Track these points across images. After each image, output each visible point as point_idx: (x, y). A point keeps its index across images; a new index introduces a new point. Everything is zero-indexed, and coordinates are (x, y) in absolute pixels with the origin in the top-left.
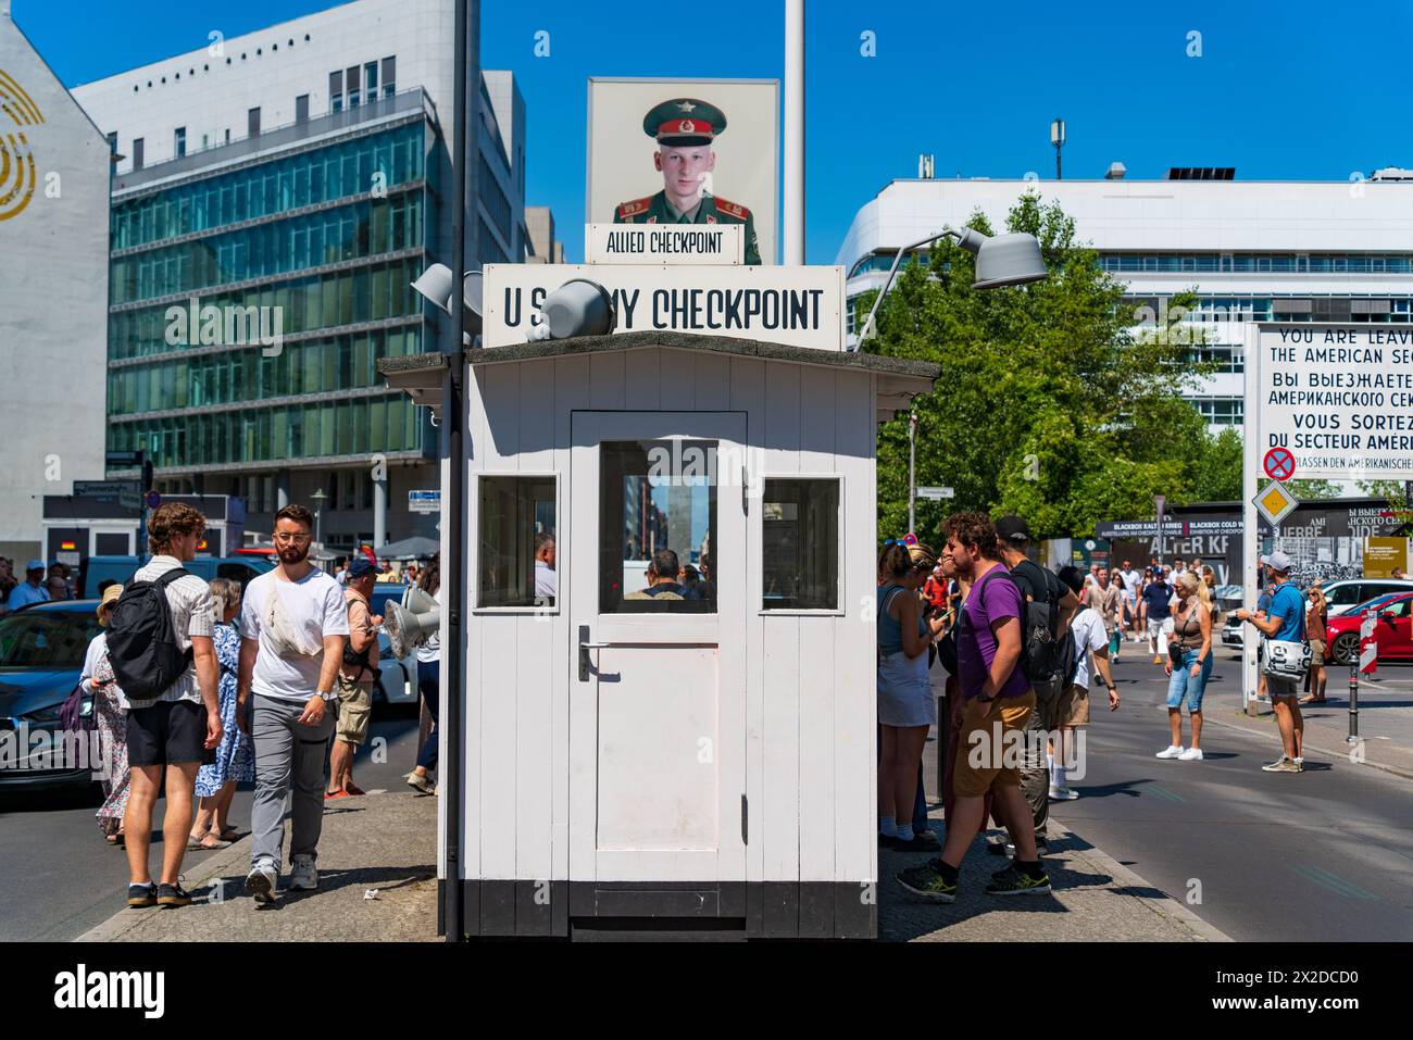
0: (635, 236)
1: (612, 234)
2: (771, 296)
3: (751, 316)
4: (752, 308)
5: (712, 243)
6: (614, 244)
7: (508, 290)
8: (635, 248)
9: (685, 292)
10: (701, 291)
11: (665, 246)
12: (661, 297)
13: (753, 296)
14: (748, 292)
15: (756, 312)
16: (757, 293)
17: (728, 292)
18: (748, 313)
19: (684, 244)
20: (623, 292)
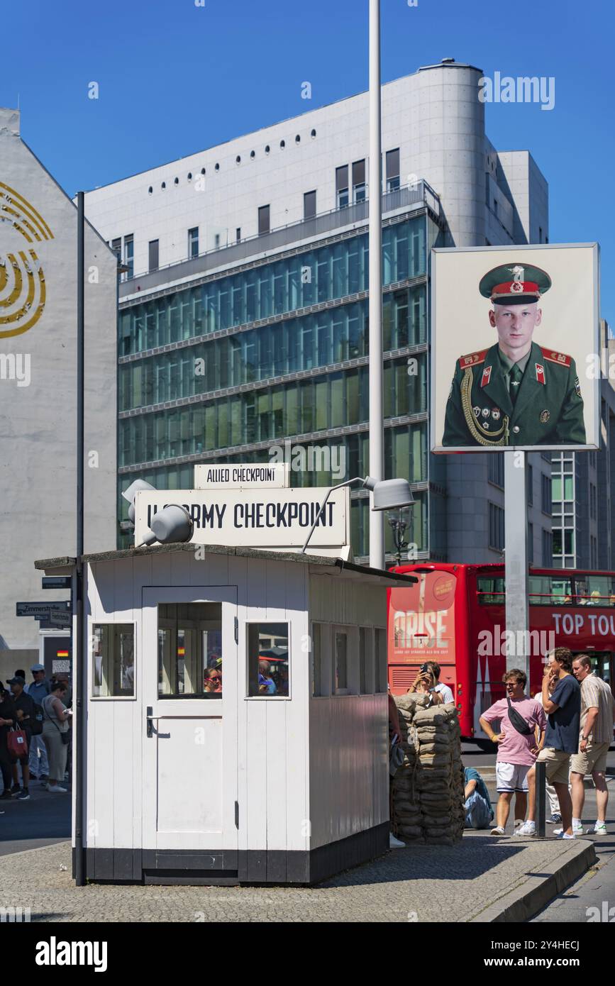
0: (224, 472)
1: (210, 470)
2: (304, 507)
3: (292, 519)
4: (293, 514)
5: (269, 475)
6: (211, 477)
7: (149, 506)
8: (224, 479)
9: (253, 505)
10: (262, 505)
11: (241, 477)
12: (239, 508)
13: (293, 507)
14: (290, 504)
15: (295, 517)
16: (296, 504)
17: (279, 505)
18: (290, 517)
19: (252, 476)
20: (217, 506)
